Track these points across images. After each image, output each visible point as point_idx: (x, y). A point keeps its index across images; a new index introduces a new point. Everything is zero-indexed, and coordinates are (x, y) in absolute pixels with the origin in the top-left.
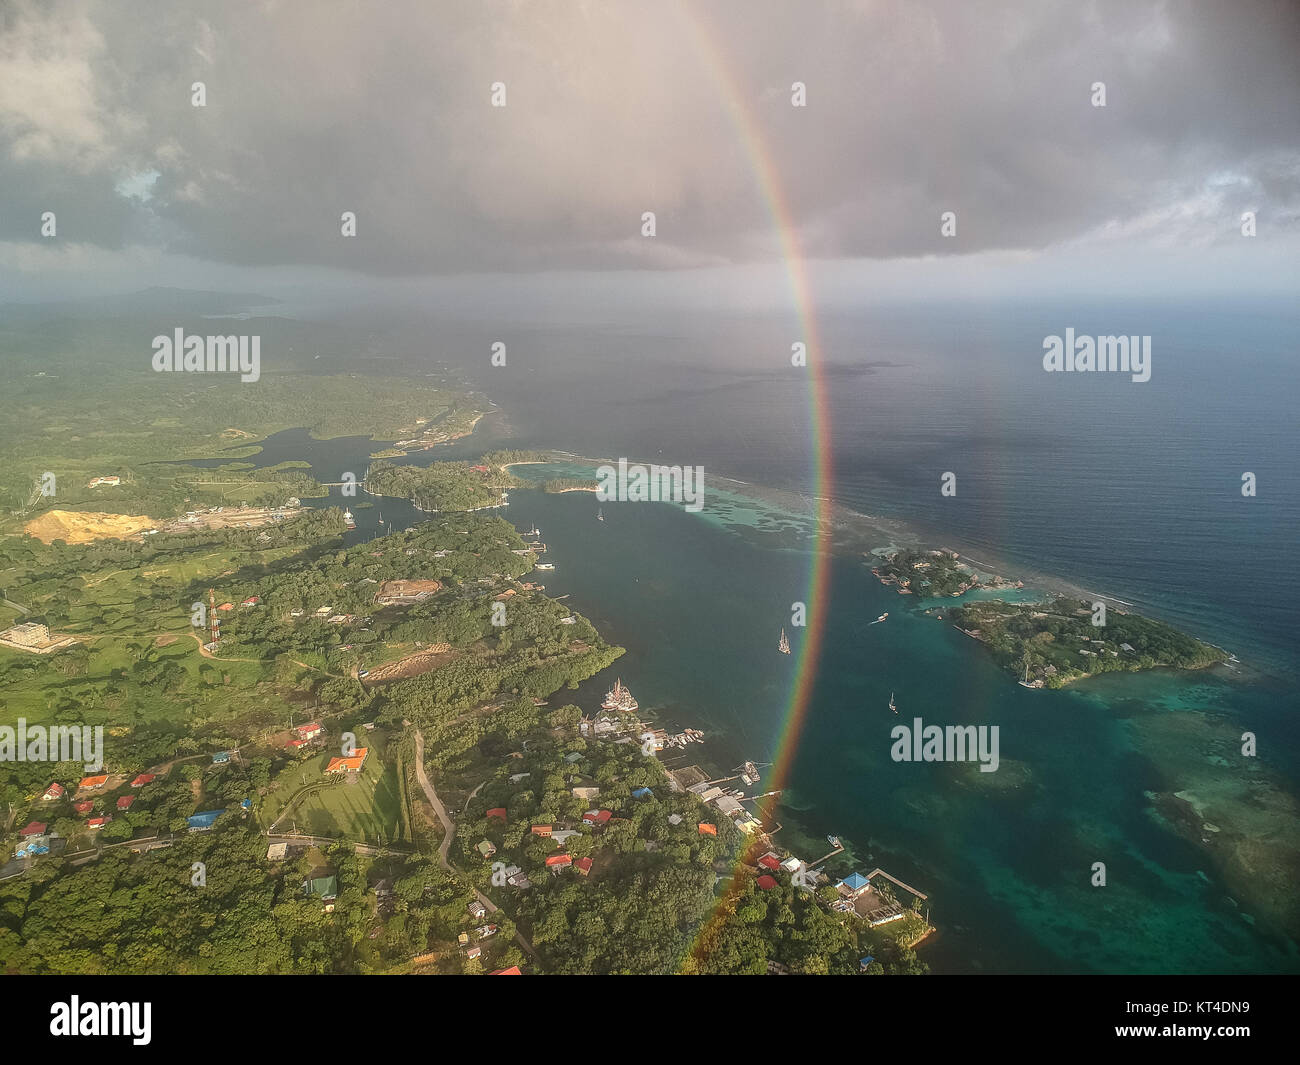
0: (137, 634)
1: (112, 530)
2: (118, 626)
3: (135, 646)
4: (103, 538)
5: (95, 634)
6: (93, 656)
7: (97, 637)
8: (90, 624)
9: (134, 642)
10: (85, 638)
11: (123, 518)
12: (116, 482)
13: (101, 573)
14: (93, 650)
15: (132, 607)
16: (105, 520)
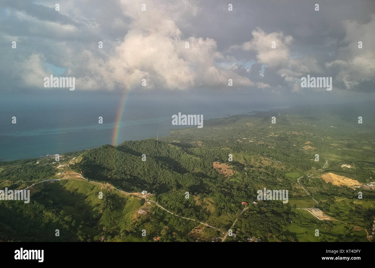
0: (348, 223)
1: (346, 183)
2: (343, 218)
3: (347, 228)
4: (343, 185)
5: (336, 219)
6: (334, 227)
7: (336, 220)
8: (335, 214)
9: (347, 226)
10: (333, 219)
11: (350, 180)
12: (349, 167)
13: (341, 197)
14: (335, 225)
15: (348, 213)
16: (344, 179)
